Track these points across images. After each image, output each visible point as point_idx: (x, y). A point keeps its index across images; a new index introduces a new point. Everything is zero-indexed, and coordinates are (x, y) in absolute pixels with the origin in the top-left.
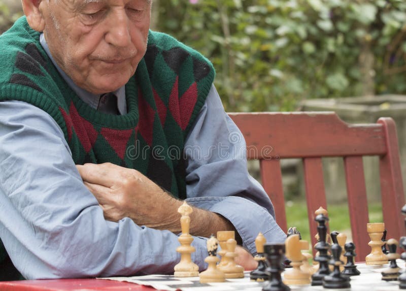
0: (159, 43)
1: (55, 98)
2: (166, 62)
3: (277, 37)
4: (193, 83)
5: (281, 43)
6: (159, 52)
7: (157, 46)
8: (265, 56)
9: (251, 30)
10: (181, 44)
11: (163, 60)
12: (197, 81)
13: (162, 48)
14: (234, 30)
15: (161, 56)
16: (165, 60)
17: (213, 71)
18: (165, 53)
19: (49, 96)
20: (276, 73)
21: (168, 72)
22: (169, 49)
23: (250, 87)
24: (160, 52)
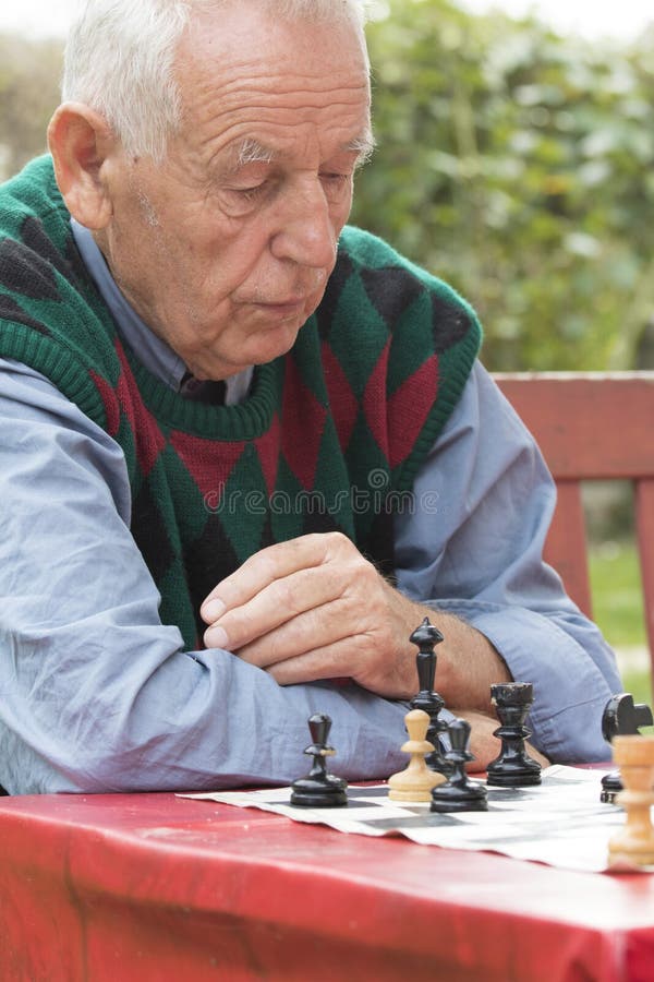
0: (355, 250)
1: (81, 351)
2: (369, 297)
3: (581, 161)
4: (431, 356)
5: (594, 174)
6: (353, 271)
7: (350, 255)
8: (556, 205)
9: (524, 142)
10: (404, 262)
11: (362, 289)
12: (439, 351)
13: (360, 261)
14: (484, 141)
15: (360, 280)
16: (367, 290)
17: (477, 327)
18: (367, 275)
19: (65, 347)
20: (581, 244)
21: (370, 319)
22: (377, 266)
23: (521, 275)
24: (357, 272)
